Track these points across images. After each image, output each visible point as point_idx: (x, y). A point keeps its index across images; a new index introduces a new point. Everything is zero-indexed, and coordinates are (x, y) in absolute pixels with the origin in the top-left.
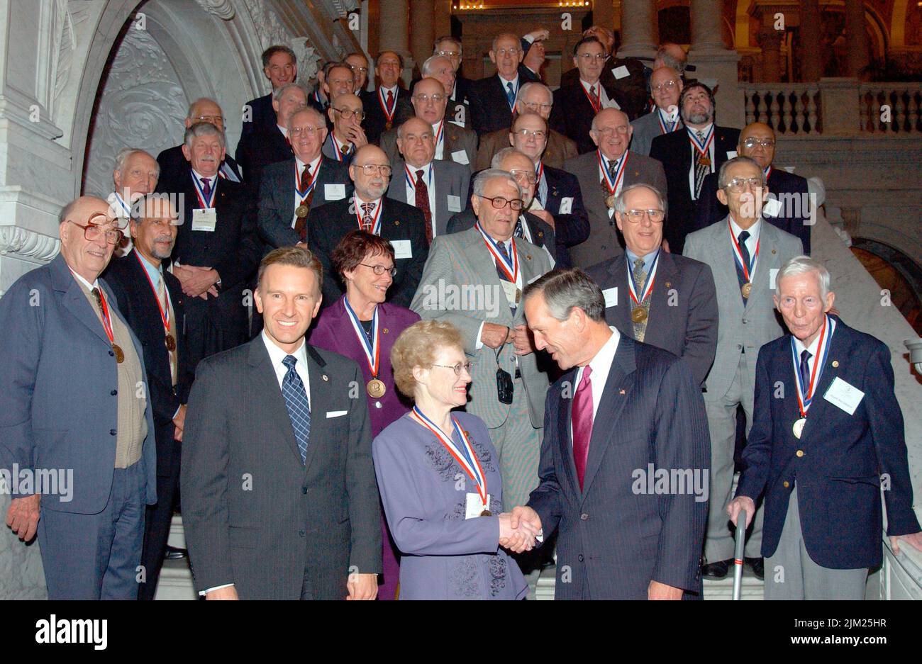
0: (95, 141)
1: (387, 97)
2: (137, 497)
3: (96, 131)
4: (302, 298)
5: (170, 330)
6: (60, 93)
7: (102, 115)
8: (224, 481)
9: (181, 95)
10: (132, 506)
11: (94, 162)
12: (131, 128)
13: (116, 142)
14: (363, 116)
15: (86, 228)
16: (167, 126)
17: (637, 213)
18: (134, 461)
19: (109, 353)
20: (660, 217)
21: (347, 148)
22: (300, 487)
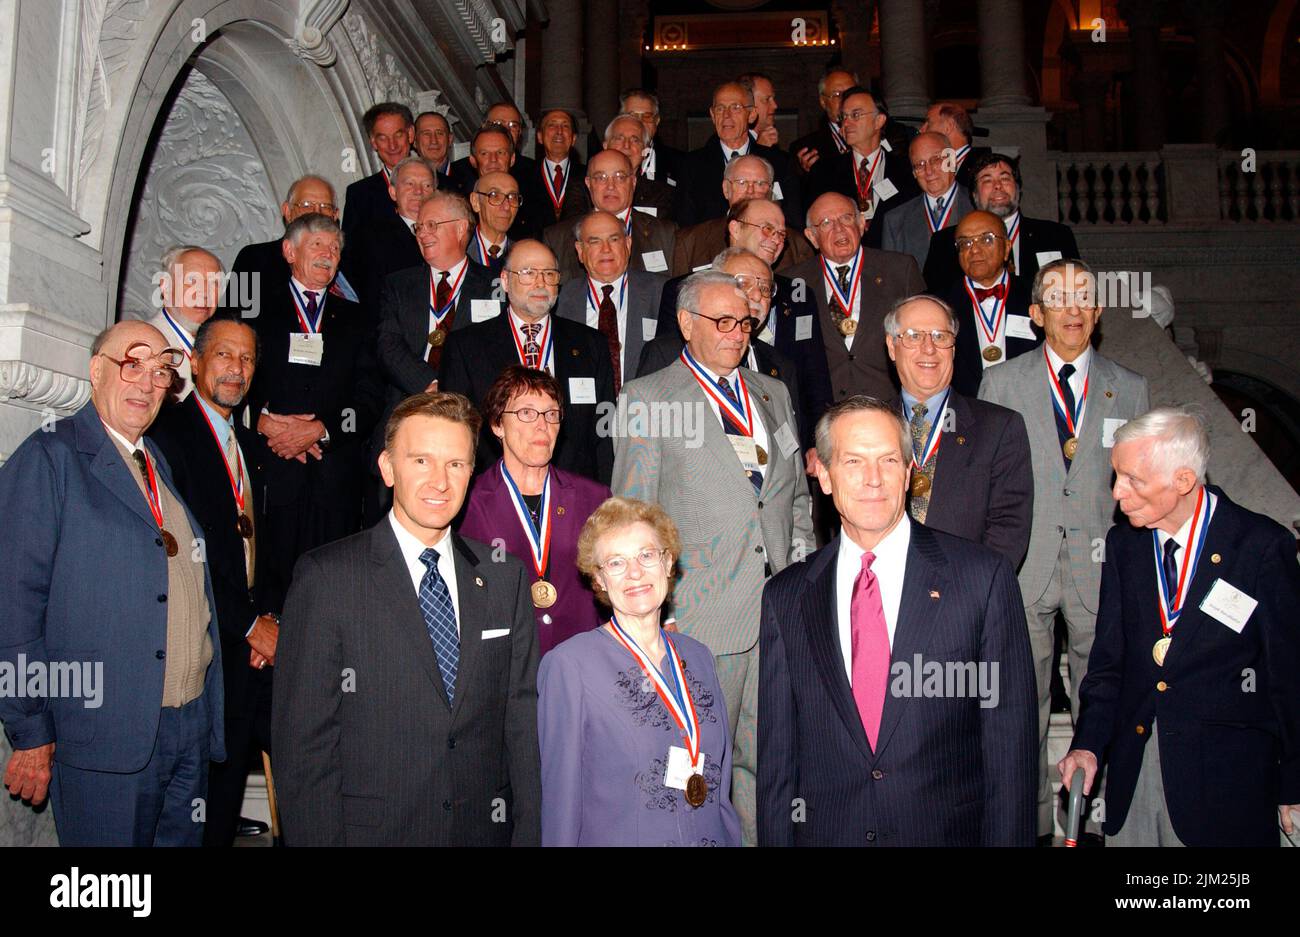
0: (138, 238)
1: (554, 174)
2: (196, 749)
3: (140, 224)
4: (455, 465)
5: (244, 508)
6: (87, 171)
7: (150, 202)
8: (336, 729)
9: (261, 172)
10: (191, 763)
11: (137, 267)
12: (190, 220)
13: (169, 239)
14: (520, 202)
15: (122, 364)
16: (241, 217)
17: (915, 336)
18: (192, 697)
19: (157, 540)
20: (949, 341)
21: (498, 249)
22: (445, 738)
